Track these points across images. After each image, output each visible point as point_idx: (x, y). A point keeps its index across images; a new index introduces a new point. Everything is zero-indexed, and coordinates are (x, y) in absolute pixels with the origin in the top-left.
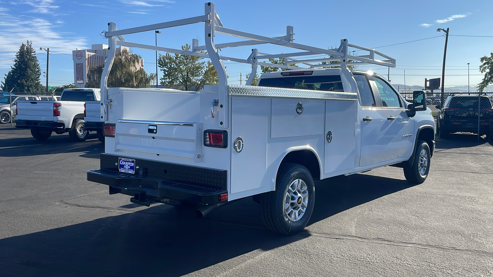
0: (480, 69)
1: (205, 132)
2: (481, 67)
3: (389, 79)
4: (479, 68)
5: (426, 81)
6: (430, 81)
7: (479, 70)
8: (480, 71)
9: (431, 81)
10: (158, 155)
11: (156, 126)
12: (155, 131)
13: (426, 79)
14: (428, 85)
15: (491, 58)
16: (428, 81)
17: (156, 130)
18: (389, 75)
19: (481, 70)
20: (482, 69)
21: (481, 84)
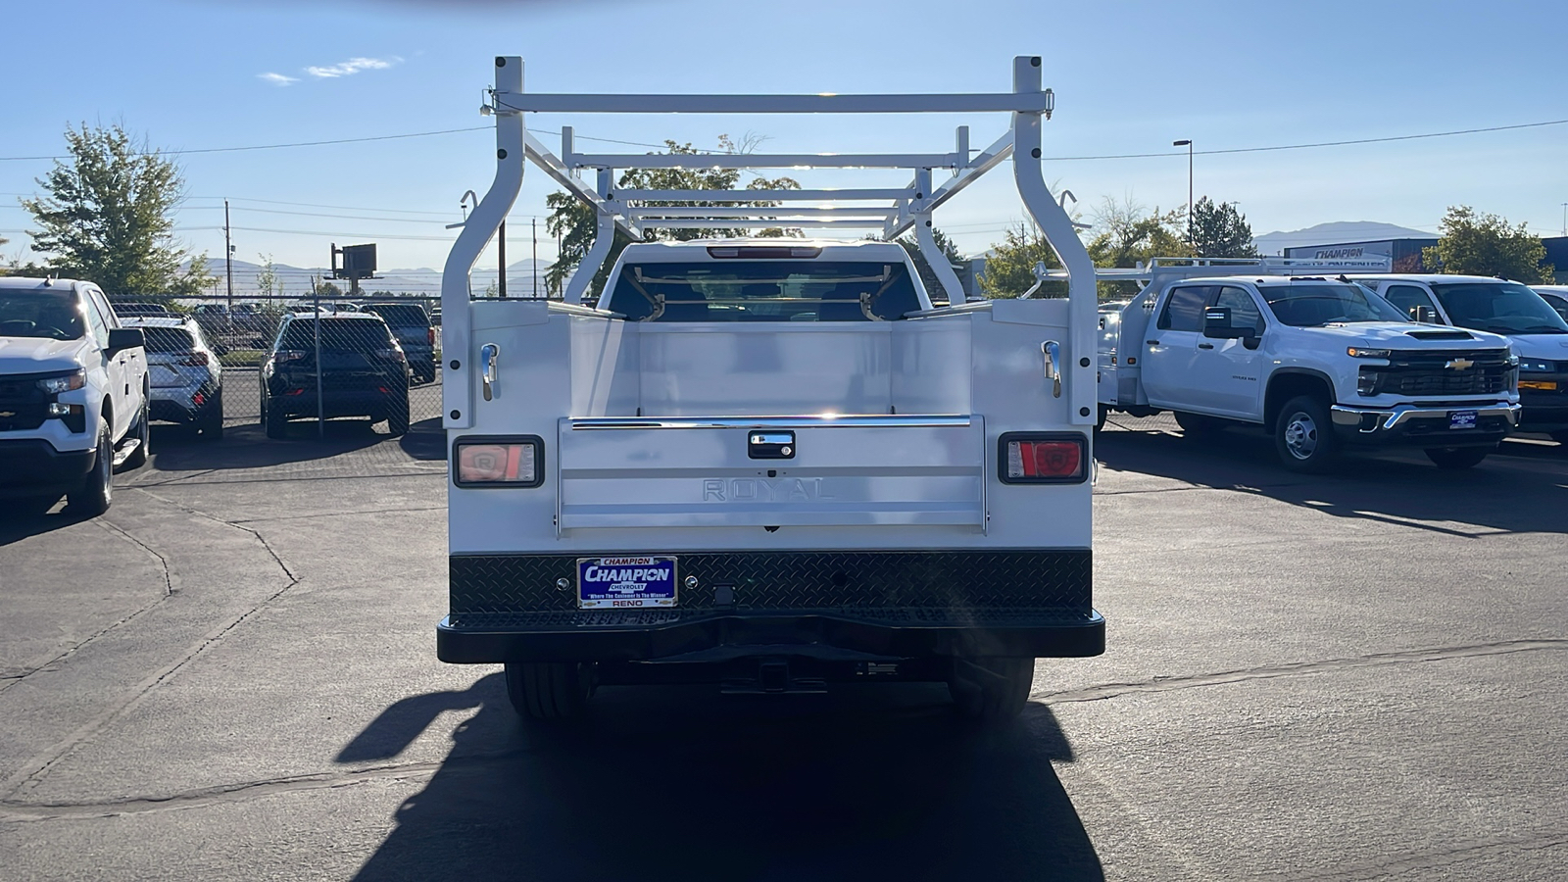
0: (549, 227)
1: (1005, 440)
2: (549, 220)
3: (230, 241)
4: (546, 222)
5: (334, 251)
6: (346, 251)
7: (547, 229)
8: (548, 232)
9: (348, 251)
10: (773, 529)
11: (792, 434)
12: (787, 451)
13: (333, 246)
14: (340, 265)
15: (573, 199)
16: (339, 251)
17: (792, 446)
18: (227, 230)
19: (552, 230)
20: (552, 225)
21: (553, 267)
